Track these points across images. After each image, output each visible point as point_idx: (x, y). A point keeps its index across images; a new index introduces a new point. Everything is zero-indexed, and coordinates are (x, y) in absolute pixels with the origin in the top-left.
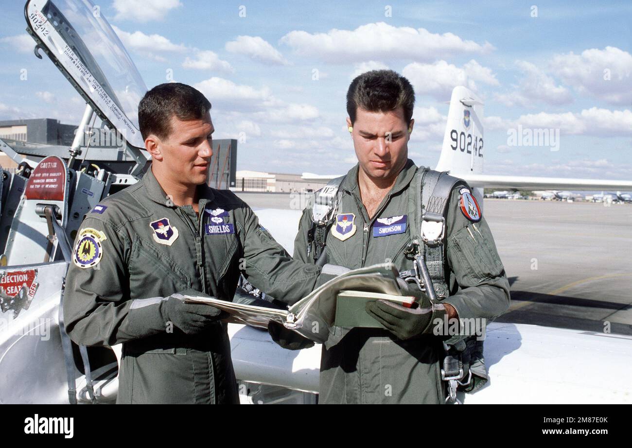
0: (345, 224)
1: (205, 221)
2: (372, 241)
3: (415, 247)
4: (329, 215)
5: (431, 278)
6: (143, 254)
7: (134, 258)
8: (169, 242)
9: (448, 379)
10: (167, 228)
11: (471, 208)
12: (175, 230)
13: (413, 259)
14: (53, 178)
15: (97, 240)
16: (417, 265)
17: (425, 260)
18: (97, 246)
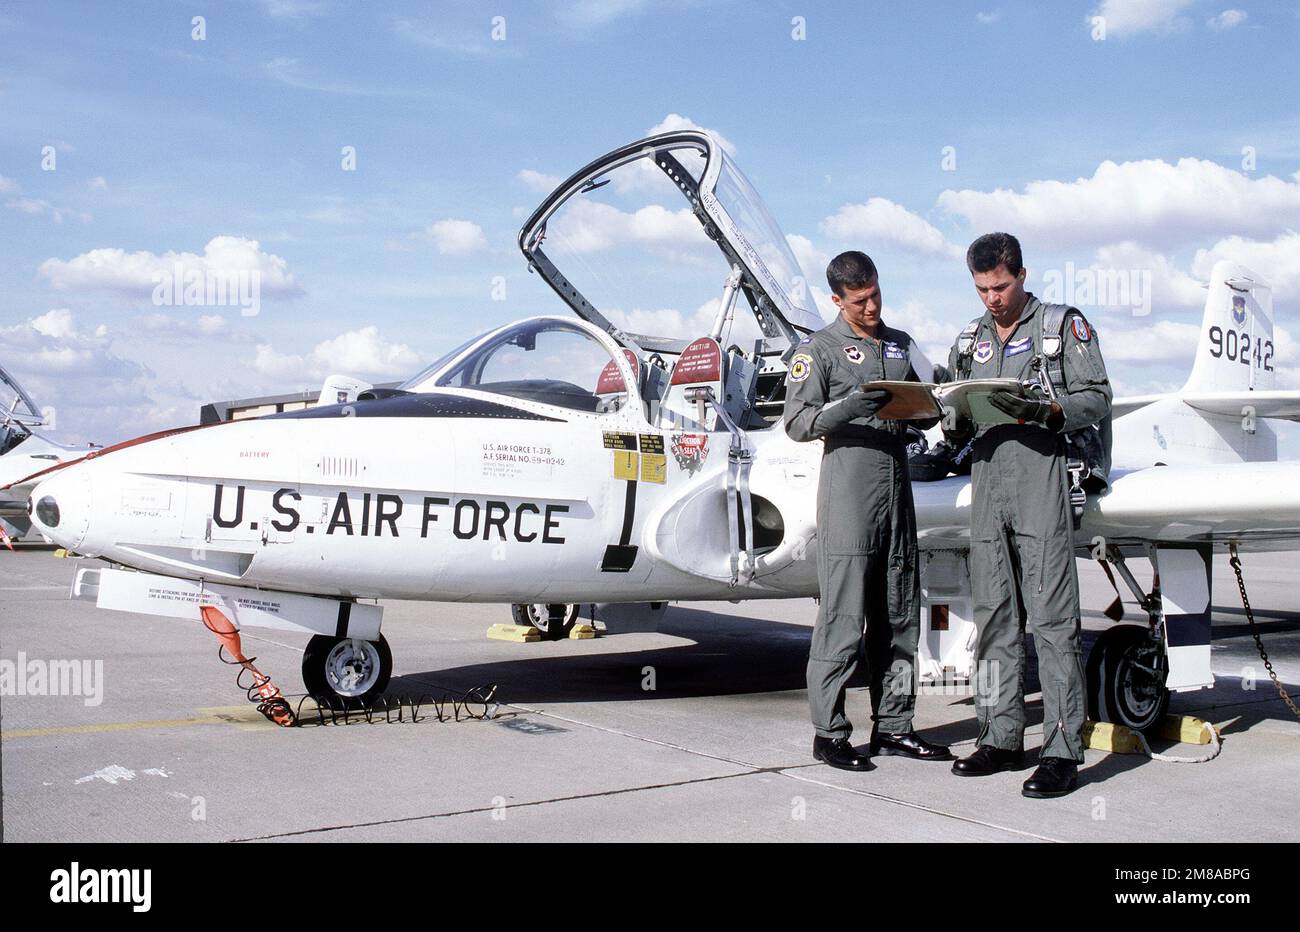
0: (984, 350)
1: (883, 349)
2: (1006, 361)
3: (1039, 360)
4: (971, 346)
5: (1052, 384)
6: (840, 370)
7: (833, 373)
8: (859, 361)
9: (1071, 470)
10: (856, 352)
11: (1082, 331)
12: (861, 353)
13: (1038, 371)
14: (706, 359)
15: (806, 362)
16: (1042, 375)
17: (1047, 370)
18: (806, 365)
